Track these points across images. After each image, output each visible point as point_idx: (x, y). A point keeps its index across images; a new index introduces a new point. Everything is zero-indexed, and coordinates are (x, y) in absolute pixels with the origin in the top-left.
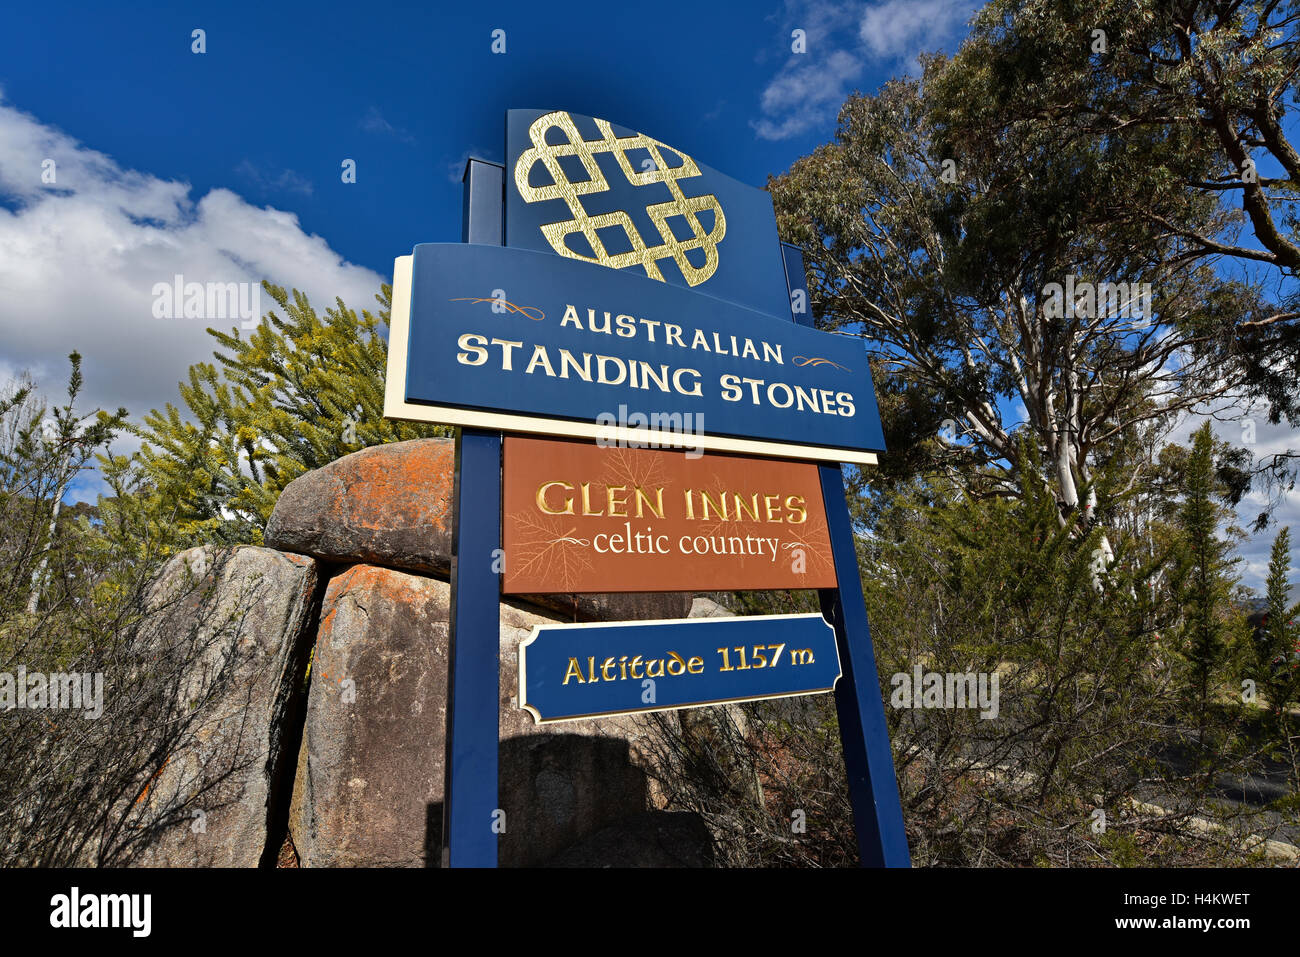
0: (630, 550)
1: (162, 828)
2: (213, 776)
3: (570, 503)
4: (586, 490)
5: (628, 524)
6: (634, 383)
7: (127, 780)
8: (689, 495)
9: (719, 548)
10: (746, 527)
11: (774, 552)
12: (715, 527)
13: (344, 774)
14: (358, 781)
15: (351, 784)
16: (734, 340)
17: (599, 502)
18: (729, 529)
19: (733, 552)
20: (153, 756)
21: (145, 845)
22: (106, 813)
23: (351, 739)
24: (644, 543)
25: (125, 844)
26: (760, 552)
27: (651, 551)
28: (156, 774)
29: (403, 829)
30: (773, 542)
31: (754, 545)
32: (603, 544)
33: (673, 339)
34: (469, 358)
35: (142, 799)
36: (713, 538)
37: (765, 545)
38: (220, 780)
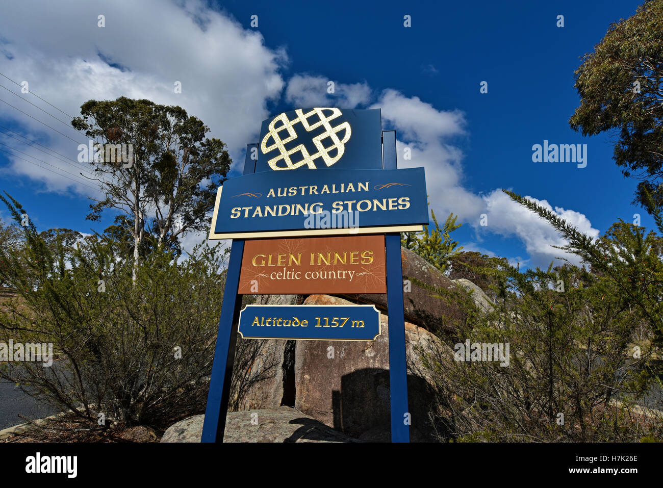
0: (284, 278)
1: (254, 382)
2: (267, 366)
3: (264, 262)
4: (270, 257)
5: (285, 268)
6: (292, 214)
7: (246, 364)
8: (312, 256)
9: (323, 276)
10: (339, 266)
11: (352, 277)
12: (324, 268)
13: (303, 373)
14: (307, 376)
15: (305, 377)
16: (343, 185)
17: (275, 260)
18: (329, 268)
19: (330, 278)
20: (252, 357)
21: (250, 386)
22: (241, 374)
23: (305, 360)
24: (290, 275)
25: (245, 385)
26: (344, 277)
27: (293, 278)
28: (252, 363)
29: (323, 398)
30: (352, 273)
31: (341, 275)
32: (274, 276)
33: (313, 192)
34: (234, 216)
35: (249, 371)
36: (321, 272)
37: (347, 275)
38: (269, 368)
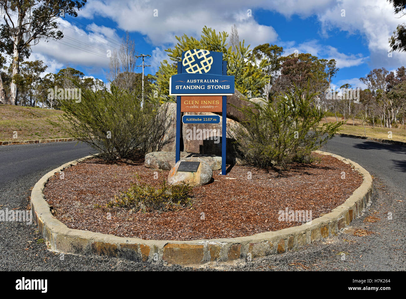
0: (194, 108)
1: (165, 144)
2: (170, 138)
3: (188, 103)
4: (189, 101)
5: (194, 105)
6: (195, 88)
7: (160, 137)
8: (202, 101)
10: (210, 105)
12: (205, 105)
16: (210, 80)
17: (191, 103)
18: (207, 105)
19: (207, 108)
20: (163, 134)
21: (163, 145)
22: (158, 141)
24: (196, 107)
28: (163, 136)
33: (201, 82)
34: (177, 88)
35: (162, 140)
37: (212, 107)
